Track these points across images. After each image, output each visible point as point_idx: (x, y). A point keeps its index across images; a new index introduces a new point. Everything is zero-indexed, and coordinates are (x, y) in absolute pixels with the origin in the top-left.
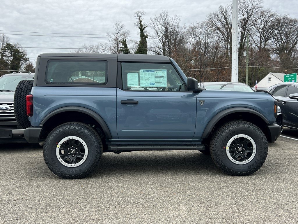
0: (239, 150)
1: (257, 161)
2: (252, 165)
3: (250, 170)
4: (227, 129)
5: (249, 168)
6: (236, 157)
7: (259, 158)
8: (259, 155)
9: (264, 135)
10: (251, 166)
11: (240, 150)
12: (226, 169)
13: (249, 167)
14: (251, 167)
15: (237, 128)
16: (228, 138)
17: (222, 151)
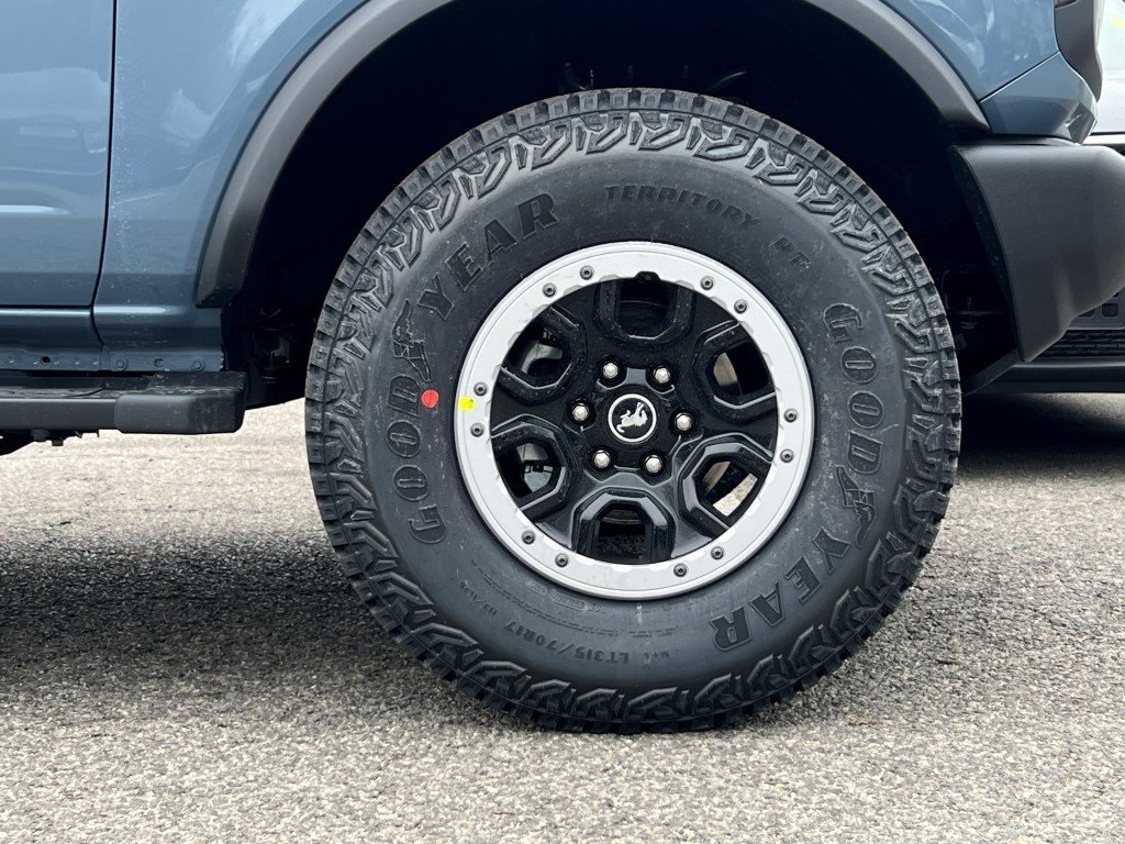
0: (617, 431)
1: (816, 561)
2: (760, 603)
3: (744, 668)
4: (457, 174)
5: (721, 640)
6: (579, 512)
7: (841, 526)
8: (844, 483)
9: (908, 246)
10: (753, 619)
11: (632, 432)
12: (459, 650)
13: (729, 628)
14: (743, 633)
15: (574, 168)
16: (465, 279)
17: (402, 439)
